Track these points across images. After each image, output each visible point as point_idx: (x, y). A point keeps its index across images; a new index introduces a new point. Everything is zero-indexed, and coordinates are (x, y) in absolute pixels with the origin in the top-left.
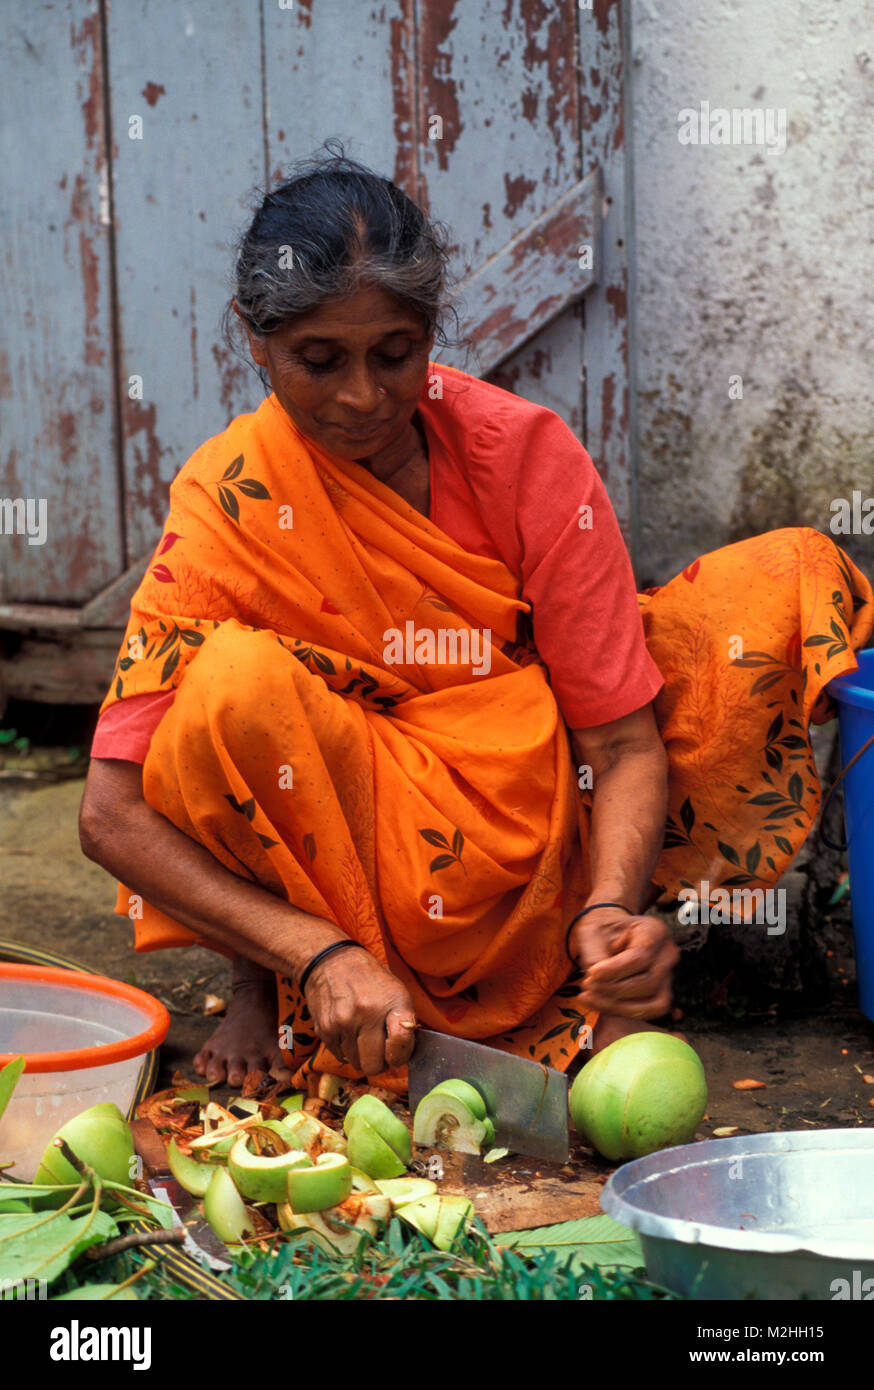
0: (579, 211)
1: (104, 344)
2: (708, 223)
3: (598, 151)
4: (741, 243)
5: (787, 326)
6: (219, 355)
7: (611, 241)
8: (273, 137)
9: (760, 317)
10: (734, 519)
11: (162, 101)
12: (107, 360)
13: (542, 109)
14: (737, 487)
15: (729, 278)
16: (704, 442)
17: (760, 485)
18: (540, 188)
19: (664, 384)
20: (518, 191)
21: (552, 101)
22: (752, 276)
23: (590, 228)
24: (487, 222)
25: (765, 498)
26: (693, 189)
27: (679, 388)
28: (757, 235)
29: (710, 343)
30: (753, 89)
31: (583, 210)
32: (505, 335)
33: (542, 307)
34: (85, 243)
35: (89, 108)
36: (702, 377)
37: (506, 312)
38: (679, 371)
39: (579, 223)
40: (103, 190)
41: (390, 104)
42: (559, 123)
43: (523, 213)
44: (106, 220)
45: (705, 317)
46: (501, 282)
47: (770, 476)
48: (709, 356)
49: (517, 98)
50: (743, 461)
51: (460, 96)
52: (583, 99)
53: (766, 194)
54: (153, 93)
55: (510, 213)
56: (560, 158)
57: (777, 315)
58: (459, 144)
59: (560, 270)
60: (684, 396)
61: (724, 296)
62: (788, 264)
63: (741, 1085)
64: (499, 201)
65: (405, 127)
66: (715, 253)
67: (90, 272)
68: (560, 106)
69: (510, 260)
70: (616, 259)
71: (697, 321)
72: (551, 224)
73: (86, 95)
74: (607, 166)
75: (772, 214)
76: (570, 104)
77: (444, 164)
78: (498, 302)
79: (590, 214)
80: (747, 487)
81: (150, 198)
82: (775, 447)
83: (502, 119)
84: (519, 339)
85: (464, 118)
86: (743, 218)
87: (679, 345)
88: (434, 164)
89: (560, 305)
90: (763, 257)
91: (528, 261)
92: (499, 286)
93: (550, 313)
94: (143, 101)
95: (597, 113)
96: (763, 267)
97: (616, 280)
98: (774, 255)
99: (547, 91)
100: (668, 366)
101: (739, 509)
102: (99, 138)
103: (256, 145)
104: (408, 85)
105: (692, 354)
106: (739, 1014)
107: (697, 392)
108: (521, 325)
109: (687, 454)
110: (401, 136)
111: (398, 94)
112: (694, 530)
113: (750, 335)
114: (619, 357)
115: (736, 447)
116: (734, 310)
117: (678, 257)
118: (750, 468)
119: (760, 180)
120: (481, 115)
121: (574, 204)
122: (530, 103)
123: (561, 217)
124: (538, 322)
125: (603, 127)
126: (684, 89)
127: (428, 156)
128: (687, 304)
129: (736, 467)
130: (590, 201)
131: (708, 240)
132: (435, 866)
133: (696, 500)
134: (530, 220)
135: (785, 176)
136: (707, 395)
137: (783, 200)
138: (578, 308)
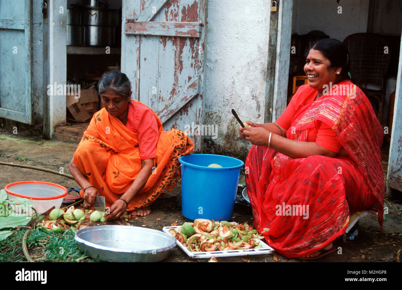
0: (196, 82)
1: (137, 97)
2: (225, 87)
3: (200, 73)
4: (230, 90)
5: (235, 104)
6: (151, 100)
7: (201, 87)
8: (159, 67)
9: (232, 102)
10: (226, 134)
11: (146, 60)
12: (138, 99)
13: (193, 66)
14: (227, 128)
15: (227, 96)
16: (222, 121)
17: (230, 129)
18: (192, 78)
19: (217, 111)
20: (190, 78)
21: (195, 65)
22: (231, 96)
23: (197, 85)
24: (186, 83)
25: (231, 130)
26: (223, 81)
27: (220, 112)
28: (232, 89)
29: (224, 105)
30: (232, 66)
31: (197, 82)
32: (186, 100)
33: (191, 96)
34: (136, 81)
35: (137, 61)
36: (223, 111)
37: (186, 97)
38: (220, 109)
39: (196, 84)
40: (139, 73)
41: (174, 64)
42: (195, 68)
43: (190, 81)
44: (139, 78)
45: (224, 101)
46: (185, 92)
47: (231, 127)
48: (224, 108)
49: (190, 64)
50: (228, 125)
51: (183, 63)
52: (199, 65)
53: (233, 83)
54: (145, 59)
55: (188, 82)
56: (195, 74)
57: (234, 102)
58: (182, 70)
59: (193, 91)
60: (220, 113)
61: (227, 98)
62: (236, 94)
63: (158, 219)
64: (187, 80)
65: (176, 67)
66: (226, 91)
67: (136, 85)
68: (196, 66)
69: (187, 89)
70: (202, 90)
71: (223, 102)
72: (193, 84)
73: (137, 59)
74: (201, 76)
75: (234, 86)
76: (197, 65)
77: (180, 73)
78: (185, 95)
79: (197, 83)
80: (228, 129)
81: (144, 75)
82: (232, 123)
83: (188, 67)
84: (188, 101)
85: (183, 66)
86: (230, 86)
87: (220, 105)
88: (179, 73)
89: (193, 96)
90: (233, 93)
91: (189, 89)
92: (185, 93)
93: (192, 98)
94: (144, 60)
95: (200, 67)
96: (232, 94)
97: (201, 94)
98: (234, 93)
99: (194, 63)
100: (218, 108)
101: (227, 132)
102: (138, 65)
103: (157, 68)
104: (177, 61)
105: (222, 107)
106: (173, 209)
107: (222, 113)
108: (188, 99)
109: (220, 122)
110: (175, 69)
111: (175, 62)
112: (220, 134)
113: (230, 105)
114: (201, 105)
115: (227, 122)
116: (228, 101)
117: (220, 91)
118: (229, 126)
119: (233, 80)
120: (186, 66)
121: (195, 81)
122: (192, 65)
123: (194, 83)
124: (190, 99)
125: (201, 69)
126: (223, 65)
127: (179, 72)
128: (222, 99)
129: (227, 125)
130: (198, 81)
131: (225, 89)
132: (116, 177)
133: (221, 130)
134: (191, 83)
135: (236, 80)
136: (223, 113)
137: (236, 84)
138: (196, 97)
